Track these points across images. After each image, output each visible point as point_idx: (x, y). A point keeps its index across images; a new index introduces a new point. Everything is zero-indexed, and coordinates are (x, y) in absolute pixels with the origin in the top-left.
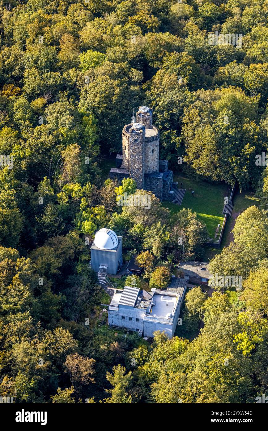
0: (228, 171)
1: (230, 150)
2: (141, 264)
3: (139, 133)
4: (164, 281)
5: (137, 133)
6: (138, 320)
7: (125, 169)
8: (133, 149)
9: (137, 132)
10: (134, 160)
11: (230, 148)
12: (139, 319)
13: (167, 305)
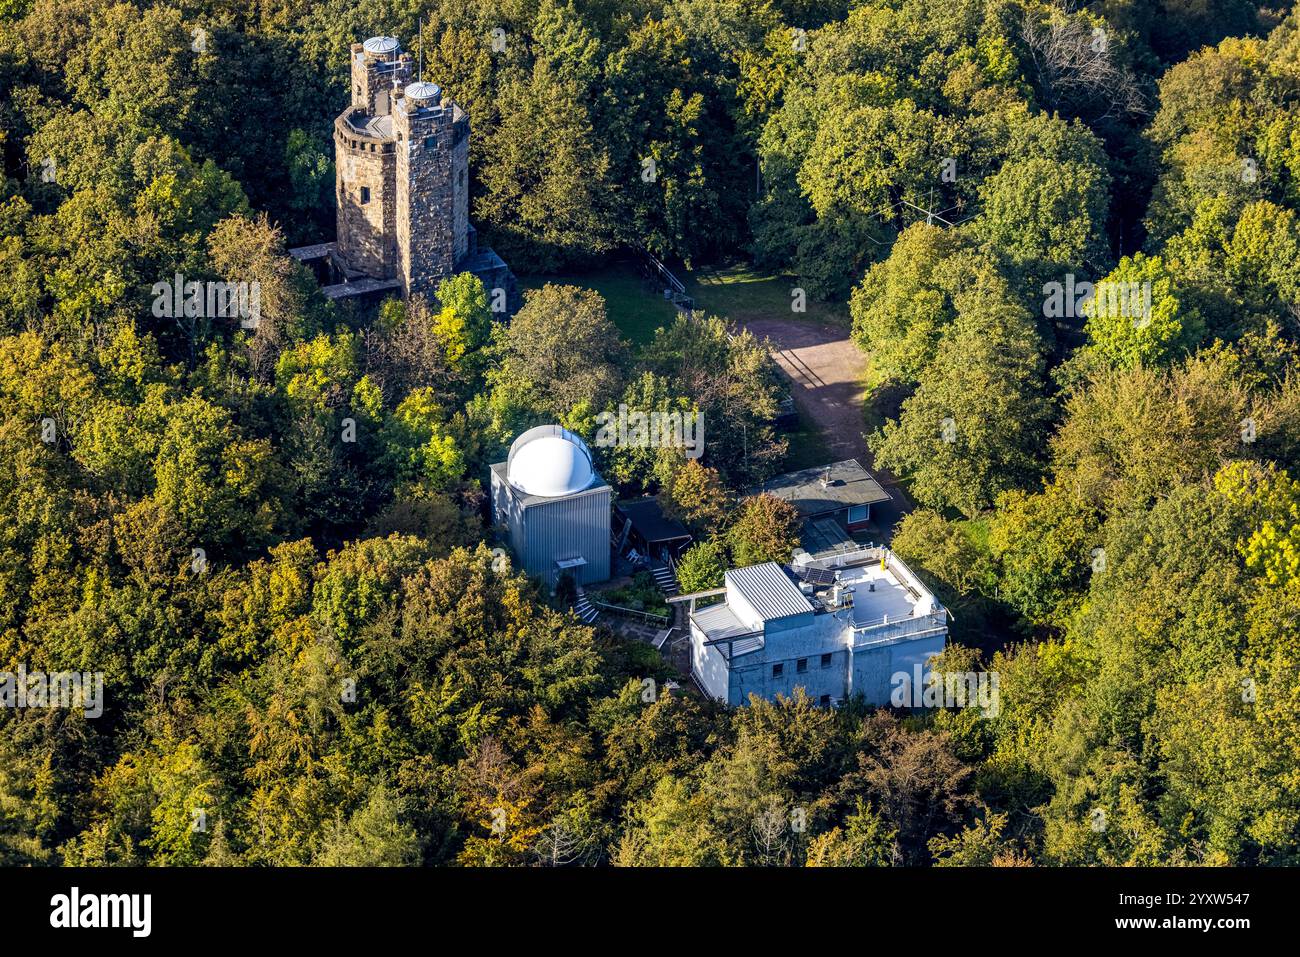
0: (630, 206)
1: (633, 128)
2: (692, 510)
3: (439, 112)
4: (788, 537)
5: (431, 113)
6: (826, 659)
7: (367, 277)
8: (422, 180)
9: (430, 109)
10: (423, 220)
11: (629, 120)
12: (829, 655)
13: (872, 589)
